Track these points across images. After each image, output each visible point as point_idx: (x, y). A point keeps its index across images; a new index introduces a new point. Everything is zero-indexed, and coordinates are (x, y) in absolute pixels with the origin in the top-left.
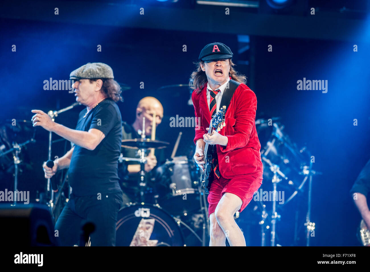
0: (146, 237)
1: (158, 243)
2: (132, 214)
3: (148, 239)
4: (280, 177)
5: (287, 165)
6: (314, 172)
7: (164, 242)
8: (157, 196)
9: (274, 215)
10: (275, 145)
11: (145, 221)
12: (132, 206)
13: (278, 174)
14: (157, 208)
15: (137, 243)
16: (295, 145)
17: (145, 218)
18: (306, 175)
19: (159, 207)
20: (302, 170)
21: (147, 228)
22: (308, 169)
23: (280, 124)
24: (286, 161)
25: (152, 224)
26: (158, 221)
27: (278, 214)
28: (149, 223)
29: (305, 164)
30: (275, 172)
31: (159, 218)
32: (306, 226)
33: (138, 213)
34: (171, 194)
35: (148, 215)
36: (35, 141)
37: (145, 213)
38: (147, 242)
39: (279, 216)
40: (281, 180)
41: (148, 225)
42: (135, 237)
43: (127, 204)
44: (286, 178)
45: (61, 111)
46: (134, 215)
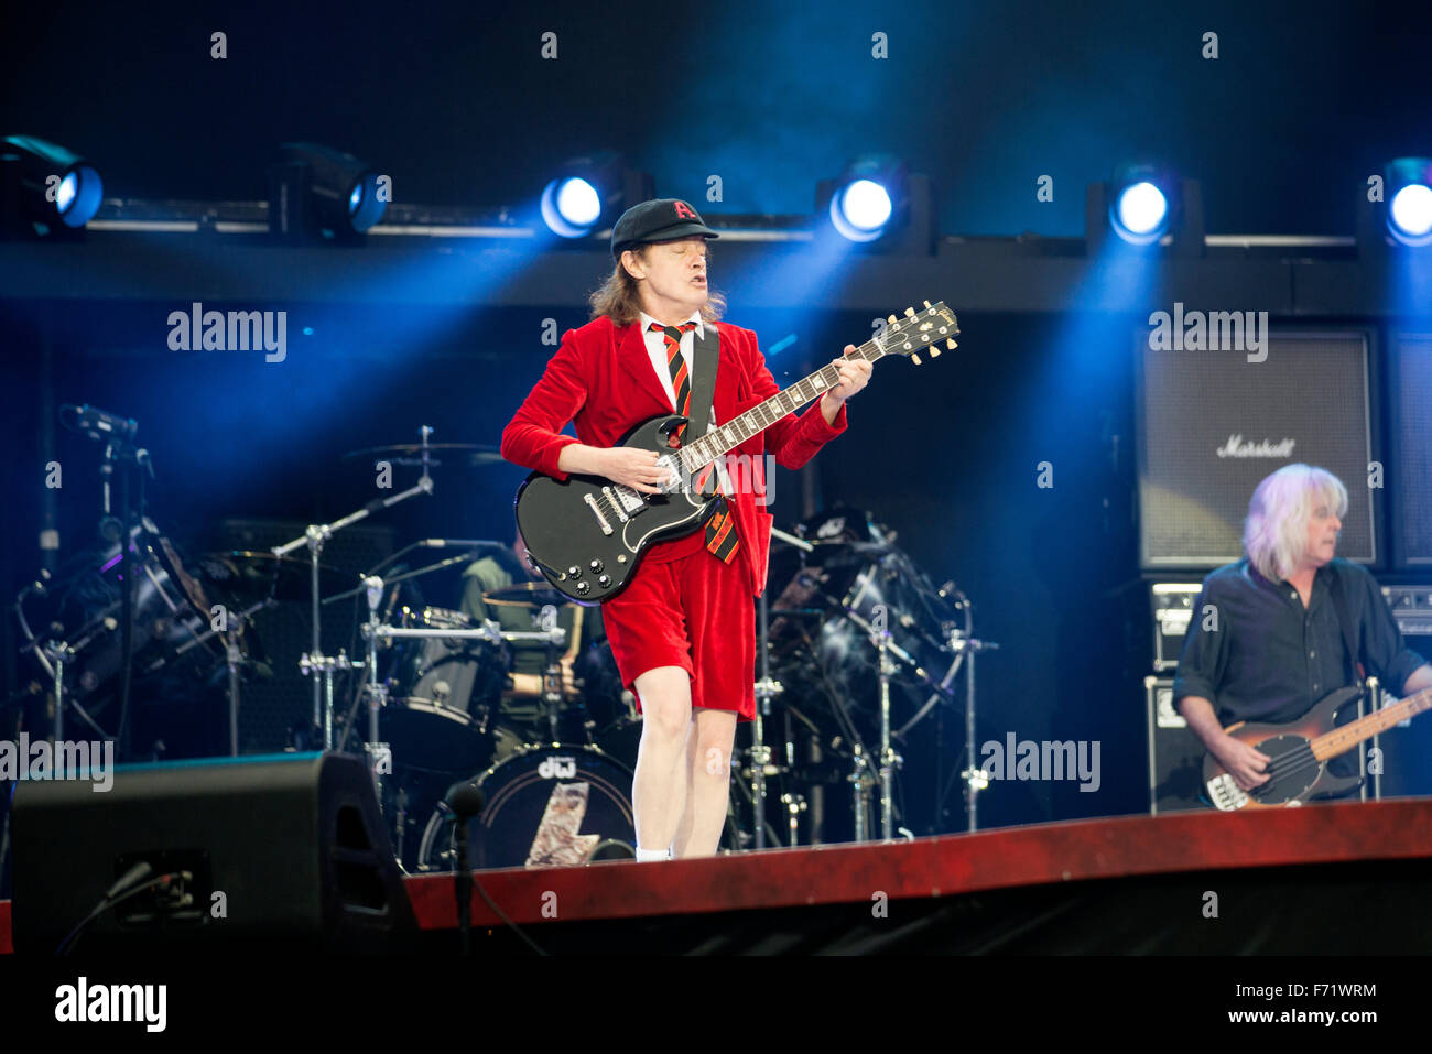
0: (568, 827)
1: (600, 841)
2: (533, 773)
3: (574, 833)
4: (896, 660)
5: (911, 630)
6: (977, 644)
7: (614, 838)
8: (590, 724)
9: (887, 756)
10: (878, 580)
11: (565, 788)
12: (530, 753)
13: (889, 652)
14: (594, 753)
15: (549, 844)
16: (926, 578)
17: (566, 781)
18: (957, 653)
19: (599, 750)
20: (945, 641)
21: (572, 807)
22: (961, 638)
23: (884, 527)
24: (907, 620)
25: (582, 796)
26: (595, 785)
27: (896, 754)
28: (575, 793)
29: (953, 624)
30: (882, 648)
31: (598, 778)
32: (966, 780)
33: (547, 770)
34: (627, 717)
35: (571, 772)
36: (276, 603)
37: (564, 769)
38: (572, 839)
39: (899, 759)
40: (899, 667)
41: (576, 798)
42: (541, 829)
43: (519, 748)
44: (913, 662)
45: (340, 524)
46: (538, 775)
